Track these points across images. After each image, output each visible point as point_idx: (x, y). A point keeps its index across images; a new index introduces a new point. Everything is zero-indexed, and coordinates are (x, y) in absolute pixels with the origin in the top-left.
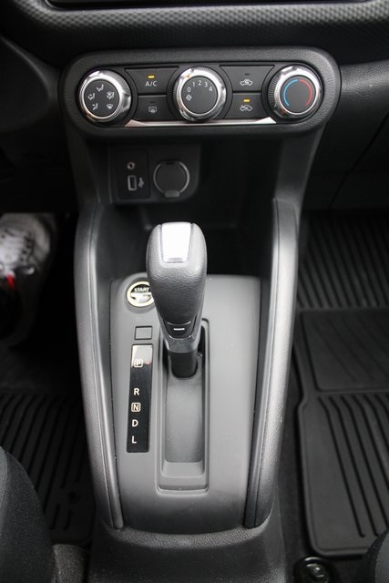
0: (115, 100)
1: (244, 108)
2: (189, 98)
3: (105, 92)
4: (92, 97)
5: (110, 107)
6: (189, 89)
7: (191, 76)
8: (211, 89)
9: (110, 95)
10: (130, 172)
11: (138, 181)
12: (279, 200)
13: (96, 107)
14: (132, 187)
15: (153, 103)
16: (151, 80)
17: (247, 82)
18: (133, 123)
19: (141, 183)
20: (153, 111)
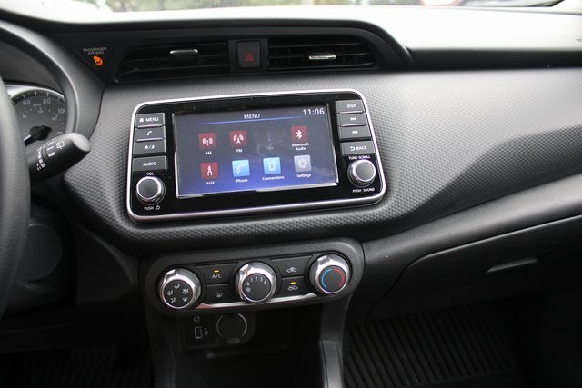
0: (190, 295)
1: (291, 288)
2: (248, 290)
3: (181, 289)
4: (170, 293)
5: (185, 300)
6: (248, 284)
7: (250, 272)
8: (265, 282)
9: (185, 291)
10: (197, 324)
11: (203, 331)
12: (324, 342)
13: (174, 300)
14: (198, 336)
15: (219, 290)
16: (216, 274)
17: (292, 269)
18: (203, 306)
19: (206, 332)
20: (219, 296)
